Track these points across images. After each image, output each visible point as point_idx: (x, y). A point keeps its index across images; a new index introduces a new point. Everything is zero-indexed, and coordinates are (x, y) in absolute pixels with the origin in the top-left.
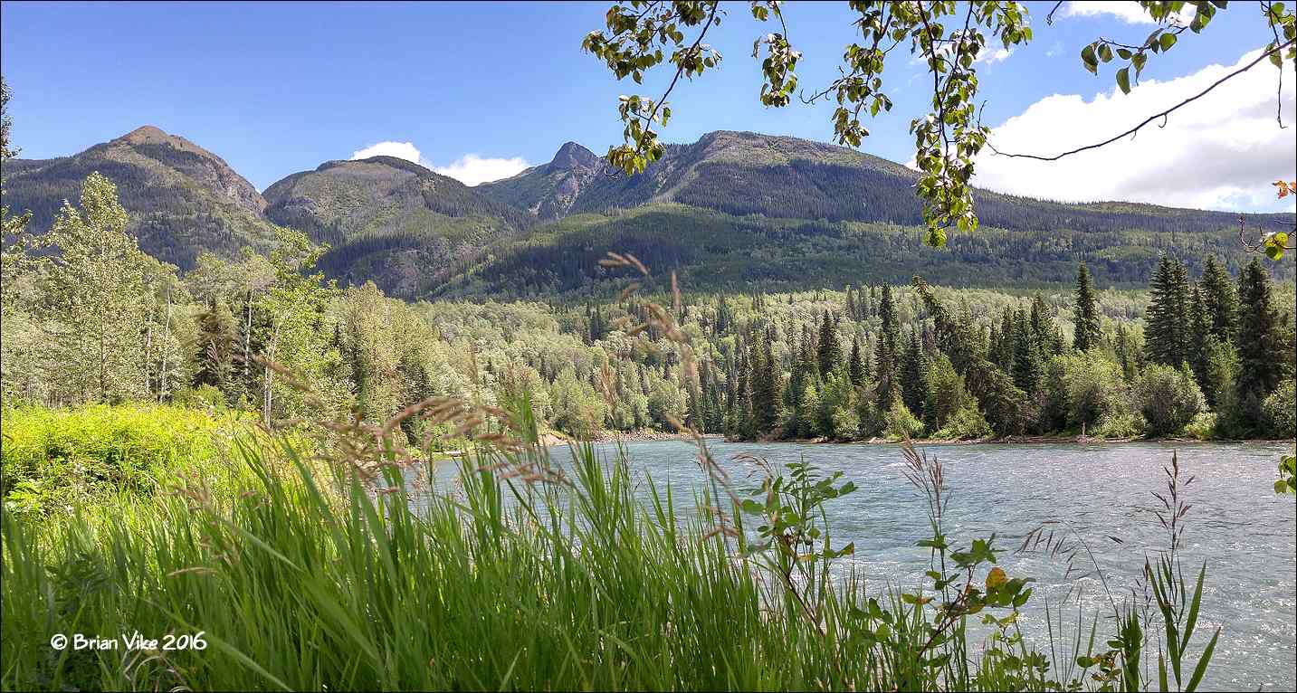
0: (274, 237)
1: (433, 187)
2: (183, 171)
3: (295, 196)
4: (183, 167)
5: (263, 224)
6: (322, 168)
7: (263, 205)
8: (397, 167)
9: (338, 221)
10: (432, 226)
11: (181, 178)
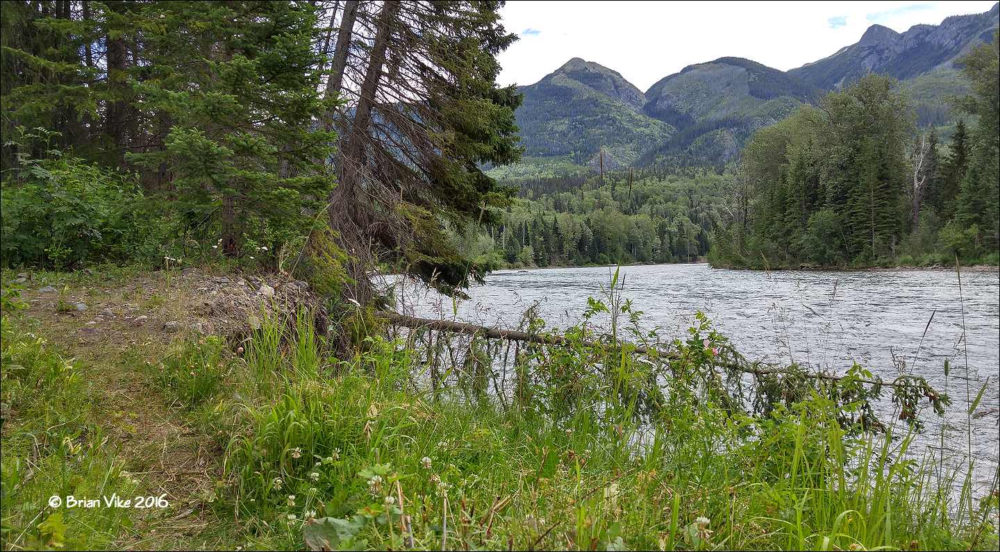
0: (647, 126)
1: (757, 79)
2: (593, 86)
3: (663, 95)
4: (595, 84)
5: (640, 117)
6: (685, 70)
7: (645, 101)
8: (734, 65)
9: (691, 110)
10: (752, 109)
11: (594, 93)
